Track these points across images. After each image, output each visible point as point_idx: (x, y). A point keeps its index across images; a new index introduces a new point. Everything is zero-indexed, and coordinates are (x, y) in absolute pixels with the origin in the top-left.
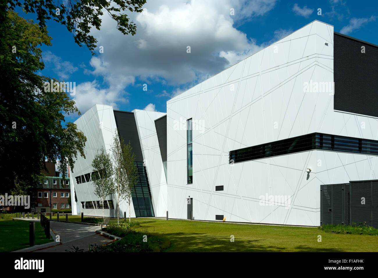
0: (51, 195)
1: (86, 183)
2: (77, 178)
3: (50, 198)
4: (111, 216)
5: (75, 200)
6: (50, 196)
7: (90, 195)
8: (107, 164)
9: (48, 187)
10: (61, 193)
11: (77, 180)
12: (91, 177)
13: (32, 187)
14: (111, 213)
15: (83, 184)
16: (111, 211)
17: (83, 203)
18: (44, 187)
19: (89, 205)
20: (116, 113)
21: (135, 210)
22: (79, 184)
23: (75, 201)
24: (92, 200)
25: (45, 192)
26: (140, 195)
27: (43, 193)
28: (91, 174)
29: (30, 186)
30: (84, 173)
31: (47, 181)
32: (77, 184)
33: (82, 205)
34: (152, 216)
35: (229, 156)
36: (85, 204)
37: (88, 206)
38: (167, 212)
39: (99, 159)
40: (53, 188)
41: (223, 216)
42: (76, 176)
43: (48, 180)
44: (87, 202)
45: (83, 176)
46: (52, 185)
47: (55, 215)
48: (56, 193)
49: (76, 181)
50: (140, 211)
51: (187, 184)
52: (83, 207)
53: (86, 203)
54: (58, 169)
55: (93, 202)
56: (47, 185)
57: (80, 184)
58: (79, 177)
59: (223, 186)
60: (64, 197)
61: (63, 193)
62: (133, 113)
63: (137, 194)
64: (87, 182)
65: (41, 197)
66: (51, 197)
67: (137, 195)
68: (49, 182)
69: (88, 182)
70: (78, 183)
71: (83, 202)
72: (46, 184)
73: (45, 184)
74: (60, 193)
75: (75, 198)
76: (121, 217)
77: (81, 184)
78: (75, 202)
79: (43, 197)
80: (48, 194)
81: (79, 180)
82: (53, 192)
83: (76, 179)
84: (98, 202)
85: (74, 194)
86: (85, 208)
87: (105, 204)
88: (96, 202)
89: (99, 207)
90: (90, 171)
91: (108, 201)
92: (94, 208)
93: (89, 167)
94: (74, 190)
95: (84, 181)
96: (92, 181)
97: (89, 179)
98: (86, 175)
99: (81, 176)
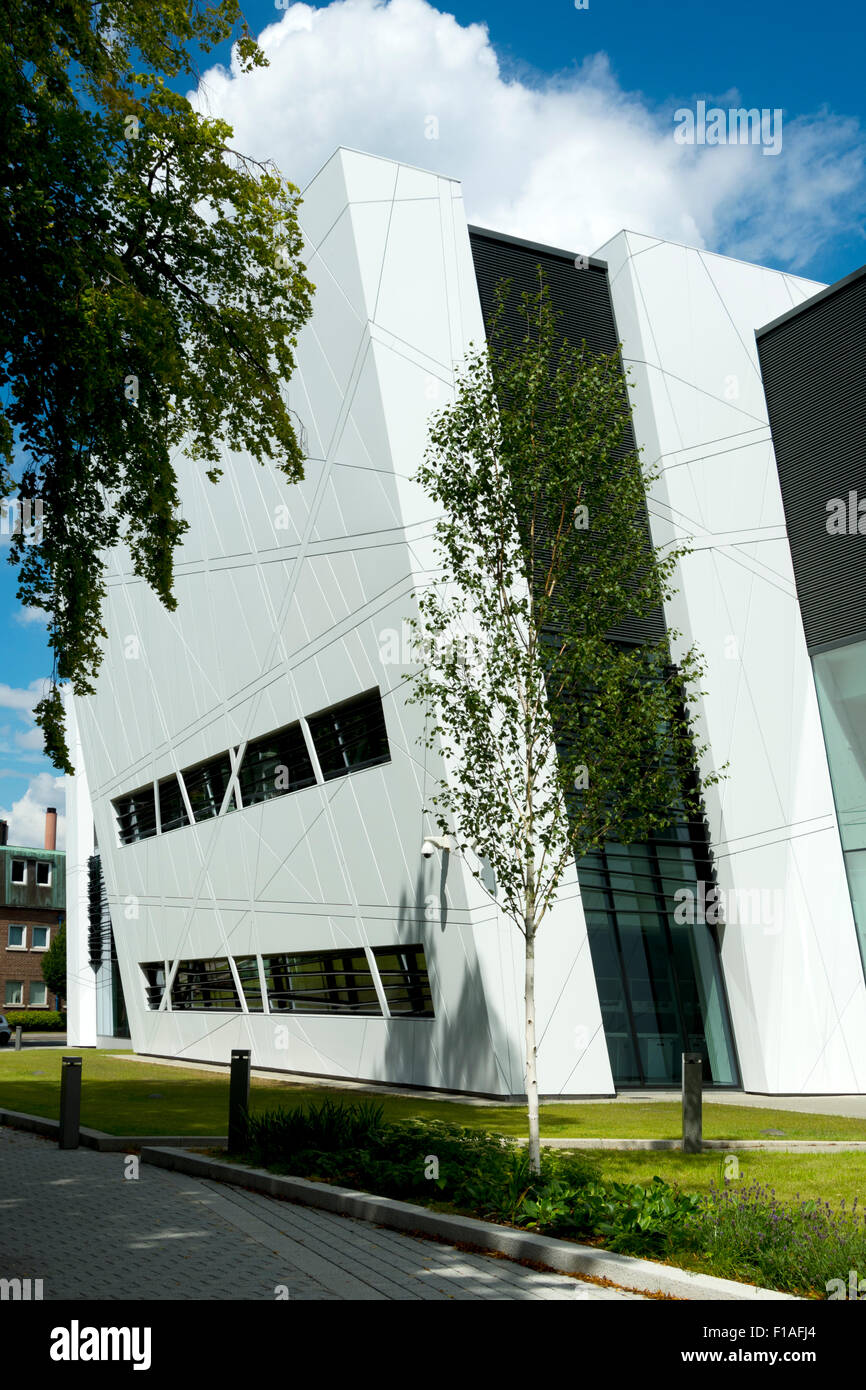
1: (194, 833)
2: (121, 804)
4: (390, 1074)
5: (89, 957)
7: (217, 913)
10: (12, 928)
11: (124, 821)
12: (234, 783)
14: (405, 1047)
15: (164, 840)
16: (394, 1032)
17: (152, 969)
21: (607, 1029)
22: (132, 846)
23: (92, 963)
24: (229, 952)
26: (634, 915)
28: (236, 762)
30: (175, 764)
32: (119, 844)
33: (145, 983)
36: (168, 979)
37: (187, 993)
42: (121, 791)
44: (185, 966)
45: (169, 785)
49: (118, 828)
50: (639, 1035)
52: (155, 998)
53: (180, 970)
55: (232, 961)
57: (141, 845)
58: (144, 795)
60: (23, 946)
61: (21, 929)
62: (601, 270)
63: (615, 898)
64: (199, 818)
67: (618, 907)
69: (210, 823)
70: (127, 836)
71: (159, 966)
74: (6, 924)
75: (91, 946)
76: (503, 1091)
77: (151, 840)
78: (90, 970)
81: (134, 820)
83: (115, 814)
84: (276, 962)
85: (88, 923)
86: (170, 1006)
87: (341, 979)
88: (261, 964)
89: (284, 1000)
90: (232, 736)
91: (377, 951)
92: (238, 1004)
93: (229, 705)
94: (88, 902)
95: (174, 818)
96: (246, 803)
97: (219, 799)
98: (193, 775)
99: (160, 781)
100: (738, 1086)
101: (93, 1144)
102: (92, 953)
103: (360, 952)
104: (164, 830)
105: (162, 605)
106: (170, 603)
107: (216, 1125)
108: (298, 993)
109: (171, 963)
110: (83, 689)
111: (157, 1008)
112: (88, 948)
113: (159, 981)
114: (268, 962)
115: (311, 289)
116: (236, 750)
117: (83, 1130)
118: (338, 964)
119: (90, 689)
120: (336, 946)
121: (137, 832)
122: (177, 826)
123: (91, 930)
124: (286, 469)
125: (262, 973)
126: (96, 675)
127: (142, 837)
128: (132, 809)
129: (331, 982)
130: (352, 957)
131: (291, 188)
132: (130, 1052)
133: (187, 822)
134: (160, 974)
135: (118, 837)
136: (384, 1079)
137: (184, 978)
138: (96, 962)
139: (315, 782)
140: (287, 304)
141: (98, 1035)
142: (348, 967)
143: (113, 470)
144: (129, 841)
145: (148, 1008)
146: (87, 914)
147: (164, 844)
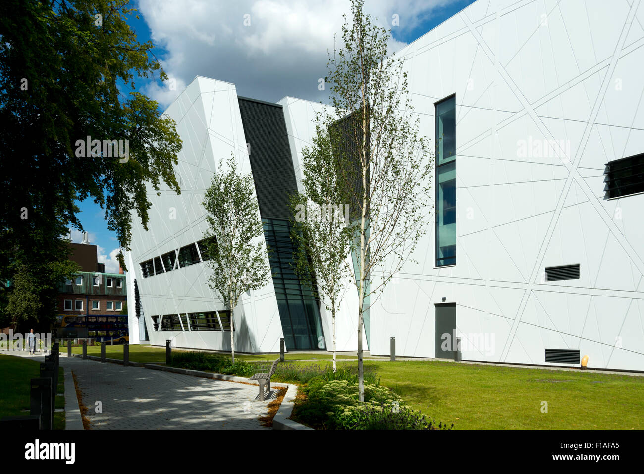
0: (88, 306)
1: (165, 275)
2: (143, 265)
3: (86, 311)
4: (224, 348)
6: (87, 309)
7: (174, 300)
8: (244, 203)
9: (83, 292)
10: (108, 303)
11: (144, 270)
12: (177, 260)
13: (51, 288)
14: (227, 340)
15: (156, 277)
16: (224, 336)
17: (155, 318)
18: (76, 291)
19: (170, 323)
20: (245, 104)
22: (147, 278)
23: (137, 315)
24: (178, 312)
25: (77, 300)
26: (295, 301)
27: (74, 302)
28: (177, 254)
29: (46, 287)
30: (159, 253)
31: (82, 280)
32: (143, 278)
33: (153, 322)
34: (317, 348)
35: (604, 177)
36: (160, 321)
37: (167, 325)
38: (393, 340)
39: (223, 186)
40: (92, 292)
41: (578, 351)
42: (142, 261)
43: (83, 277)
44: (165, 317)
45: (157, 259)
46: (92, 287)
47: (95, 344)
48: (97, 303)
49: (142, 272)
50: (296, 335)
51: (435, 267)
52: (156, 327)
53: (164, 318)
54: (106, 218)
55: (179, 316)
56: (81, 286)
57: (149, 278)
58: (150, 262)
59: (577, 266)
60: (112, 309)
61: (111, 303)
62: (281, 108)
63: (288, 296)
64: (167, 271)
65: (71, 310)
66: (88, 311)
67: (288, 298)
68: (85, 282)
69: (170, 272)
70: (145, 275)
71: (157, 317)
72: (79, 286)
73: (78, 284)
74: (106, 301)
75: (136, 310)
76: (253, 351)
77: (152, 277)
78: (136, 318)
79: (74, 309)
80: (82, 303)
81: (147, 270)
82: (92, 301)
83: (141, 268)
84: (192, 316)
85: (135, 302)
86: (161, 330)
87: (211, 321)
88: (187, 316)
89: (195, 327)
90: (176, 246)
91: (220, 312)
92: (182, 329)
93: (175, 236)
94: (134, 295)
95: (159, 270)
96: (181, 267)
97: (173, 265)
98: (165, 257)
99: (154, 258)
100: (325, 349)
101: (132, 365)
102: (137, 312)
103: (215, 312)
104: (157, 274)
105: (144, 229)
106: (146, 229)
107: (164, 360)
108: (200, 325)
109: (161, 316)
110: (129, 250)
111: (157, 330)
112: (135, 311)
113: (157, 322)
114: (190, 316)
115: (182, 142)
116: (177, 250)
117: (130, 362)
118: (210, 316)
119: (130, 250)
120: (208, 311)
121: (148, 274)
122: (161, 273)
123: (136, 304)
124: (176, 191)
125: (188, 319)
126: (130, 245)
127: (150, 276)
128: (147, 266)
129: (208, 321)
130: (213, 314)
131: (173, 121)
132: (150, 345)
133: (164, 272)
134: (158, 319)
135: (142, 275)
136: (222, 349)
137: (165, 321)
138: (138, 315)
139: (200, 262)
140: (176, 146)
141: (140, 340)
142: (212, 317)
143: (131, 189)
144: (146, 277)
145: (154, 330)
146: (134, 299)
147: (156, 278)
